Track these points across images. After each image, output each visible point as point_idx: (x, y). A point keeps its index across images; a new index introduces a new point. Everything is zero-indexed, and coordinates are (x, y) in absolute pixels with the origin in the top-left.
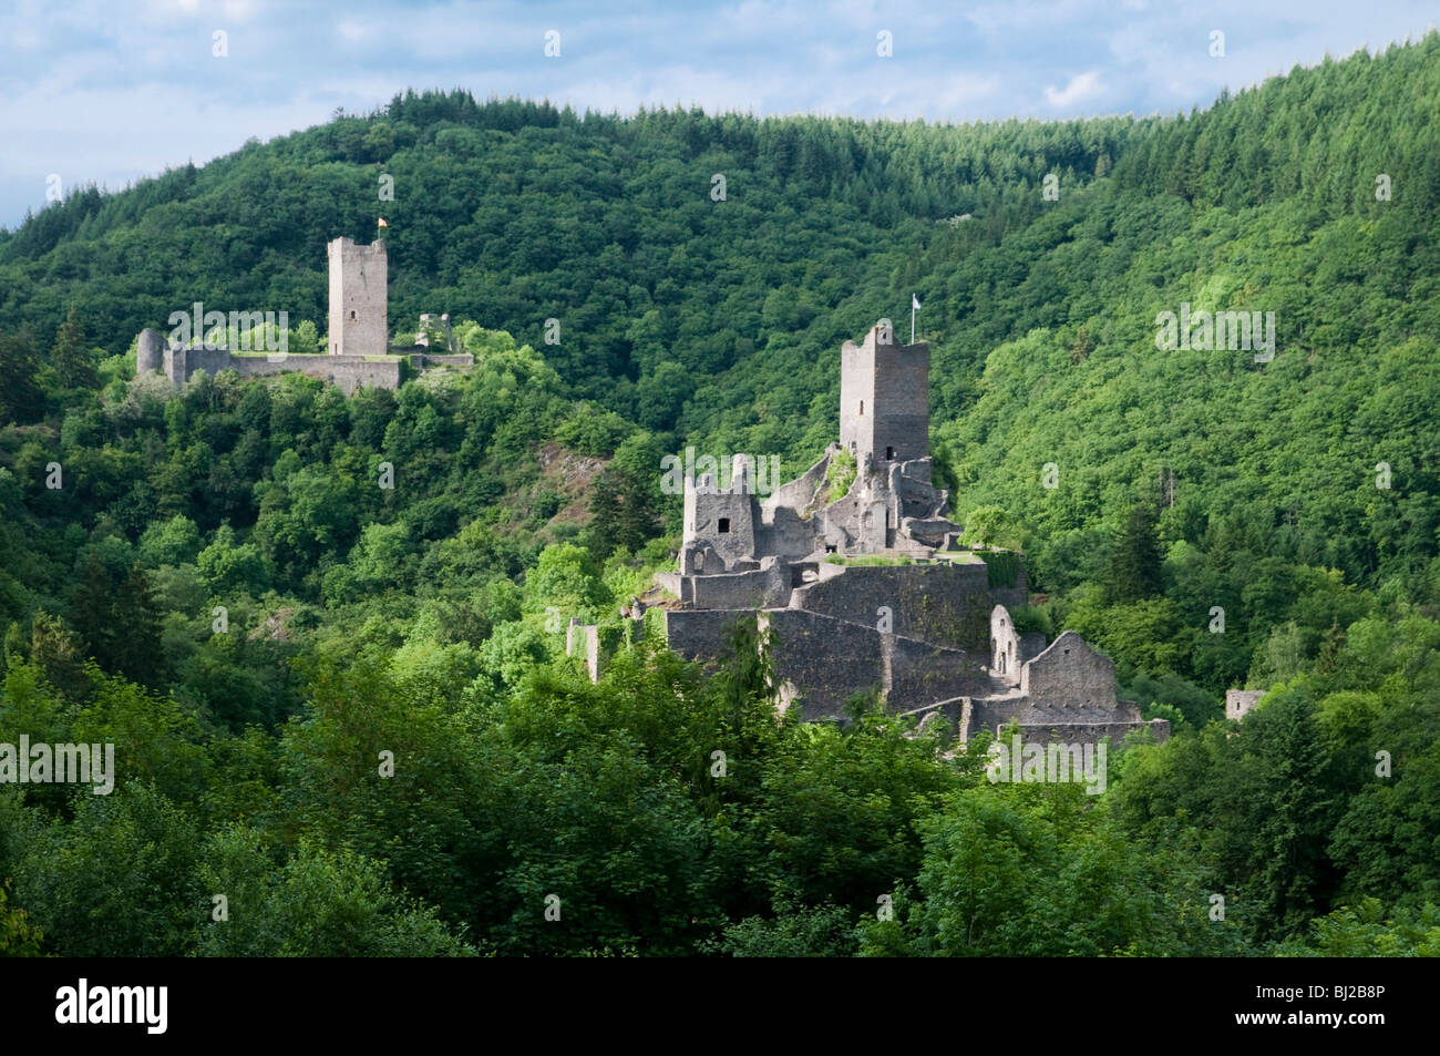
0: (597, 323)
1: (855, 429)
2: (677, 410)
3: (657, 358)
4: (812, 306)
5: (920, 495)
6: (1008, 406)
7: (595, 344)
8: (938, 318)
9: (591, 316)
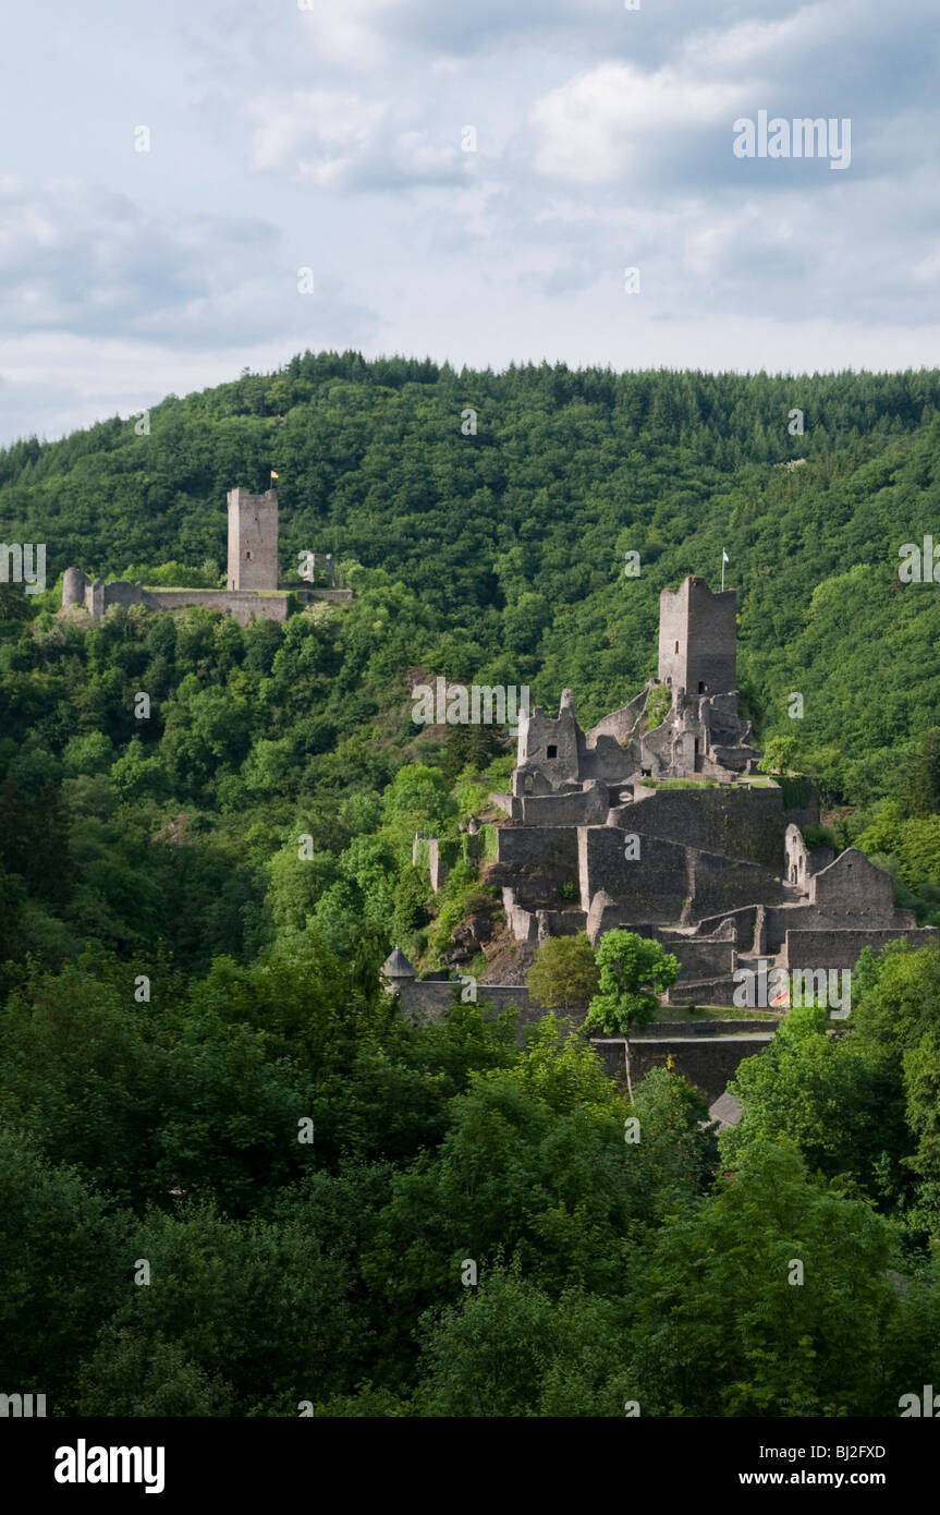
0: (468, 558)
1: (671, 666)
2: (536, 637)
3: (520, 590)
4: (659, 543)
5: (727, 725)
6: (831, 634)
7: (466, 577)
8: (771, 554)
9: (462, 552)
